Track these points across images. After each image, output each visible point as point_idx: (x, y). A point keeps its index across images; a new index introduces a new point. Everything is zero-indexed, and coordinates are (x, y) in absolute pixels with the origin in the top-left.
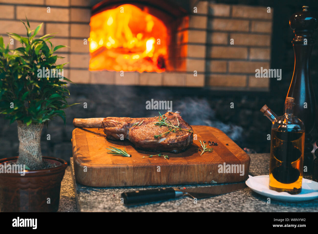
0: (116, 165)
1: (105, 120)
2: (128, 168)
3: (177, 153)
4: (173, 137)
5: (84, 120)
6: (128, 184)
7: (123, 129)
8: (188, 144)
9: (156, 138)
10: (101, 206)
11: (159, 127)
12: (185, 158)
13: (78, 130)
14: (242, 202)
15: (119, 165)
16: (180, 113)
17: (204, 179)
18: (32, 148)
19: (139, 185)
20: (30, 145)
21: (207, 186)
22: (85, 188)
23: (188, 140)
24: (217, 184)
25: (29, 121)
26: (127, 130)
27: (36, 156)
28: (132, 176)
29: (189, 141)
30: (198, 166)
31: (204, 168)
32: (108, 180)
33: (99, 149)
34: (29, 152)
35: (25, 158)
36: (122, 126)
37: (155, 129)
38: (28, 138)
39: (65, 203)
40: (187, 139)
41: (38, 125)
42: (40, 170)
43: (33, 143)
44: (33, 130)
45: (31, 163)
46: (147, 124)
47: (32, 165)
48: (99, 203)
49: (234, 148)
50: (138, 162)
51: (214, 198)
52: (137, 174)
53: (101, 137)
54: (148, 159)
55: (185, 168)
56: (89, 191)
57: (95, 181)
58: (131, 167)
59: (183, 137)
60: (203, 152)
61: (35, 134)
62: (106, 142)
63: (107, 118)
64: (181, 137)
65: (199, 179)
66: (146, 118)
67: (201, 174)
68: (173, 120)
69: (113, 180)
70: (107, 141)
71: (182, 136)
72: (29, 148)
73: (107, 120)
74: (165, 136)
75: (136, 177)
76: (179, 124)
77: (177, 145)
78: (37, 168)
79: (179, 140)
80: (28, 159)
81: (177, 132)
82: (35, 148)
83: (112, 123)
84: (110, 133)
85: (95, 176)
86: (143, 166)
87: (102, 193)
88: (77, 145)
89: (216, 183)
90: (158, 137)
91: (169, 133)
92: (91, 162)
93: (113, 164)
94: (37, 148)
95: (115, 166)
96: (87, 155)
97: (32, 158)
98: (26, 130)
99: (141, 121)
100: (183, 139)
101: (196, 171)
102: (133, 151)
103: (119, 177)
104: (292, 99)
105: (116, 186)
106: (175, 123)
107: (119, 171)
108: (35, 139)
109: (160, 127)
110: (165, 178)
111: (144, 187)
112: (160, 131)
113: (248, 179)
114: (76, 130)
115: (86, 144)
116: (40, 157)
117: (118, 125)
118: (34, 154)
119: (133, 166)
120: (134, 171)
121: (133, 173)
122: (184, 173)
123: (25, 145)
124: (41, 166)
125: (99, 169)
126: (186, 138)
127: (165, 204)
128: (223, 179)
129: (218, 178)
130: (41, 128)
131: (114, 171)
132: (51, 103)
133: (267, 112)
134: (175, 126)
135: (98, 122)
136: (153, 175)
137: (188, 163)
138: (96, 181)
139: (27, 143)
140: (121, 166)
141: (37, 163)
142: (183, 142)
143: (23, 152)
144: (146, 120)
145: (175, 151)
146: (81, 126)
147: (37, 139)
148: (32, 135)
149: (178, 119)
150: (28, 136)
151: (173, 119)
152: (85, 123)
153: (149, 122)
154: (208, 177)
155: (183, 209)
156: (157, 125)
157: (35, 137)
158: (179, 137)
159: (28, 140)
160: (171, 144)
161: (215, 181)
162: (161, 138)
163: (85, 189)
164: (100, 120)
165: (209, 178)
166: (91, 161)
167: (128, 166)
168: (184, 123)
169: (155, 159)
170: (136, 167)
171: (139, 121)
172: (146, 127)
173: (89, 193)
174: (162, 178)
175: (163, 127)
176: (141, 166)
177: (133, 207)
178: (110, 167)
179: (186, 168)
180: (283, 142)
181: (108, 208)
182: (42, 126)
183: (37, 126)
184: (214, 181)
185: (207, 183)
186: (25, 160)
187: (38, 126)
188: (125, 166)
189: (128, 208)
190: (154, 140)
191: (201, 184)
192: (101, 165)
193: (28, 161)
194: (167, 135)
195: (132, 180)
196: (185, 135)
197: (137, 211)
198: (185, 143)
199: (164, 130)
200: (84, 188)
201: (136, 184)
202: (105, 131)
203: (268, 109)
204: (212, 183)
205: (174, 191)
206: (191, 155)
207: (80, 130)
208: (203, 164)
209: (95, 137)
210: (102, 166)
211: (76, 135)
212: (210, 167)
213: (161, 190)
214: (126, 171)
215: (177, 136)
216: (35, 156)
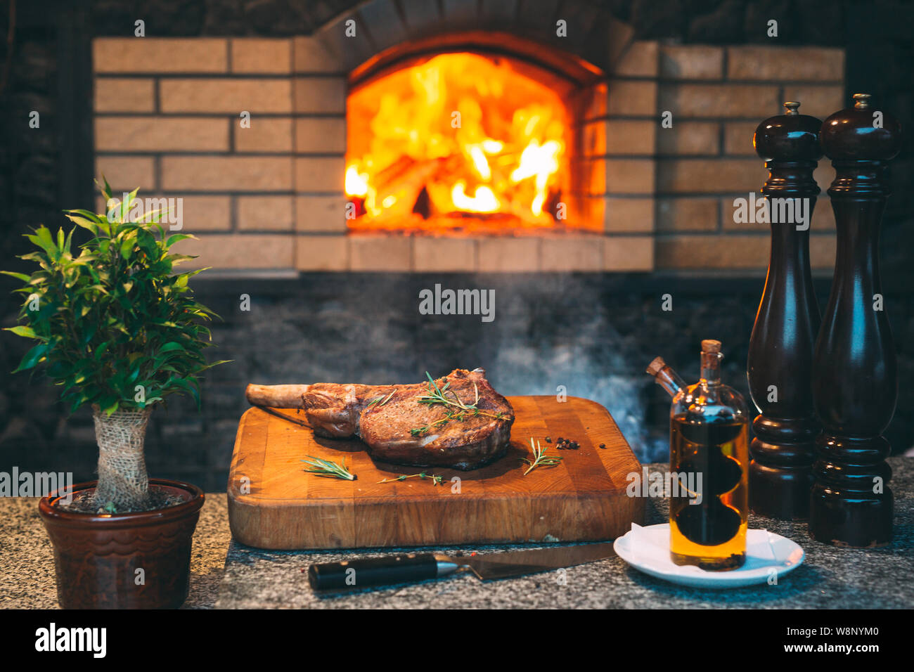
0: (315, 500)
1: (310, 389)
2: (342, 507)
3: (469, 471)
4: (454, 433)
5: (267, 390)
6: (345, 544)
7: (344, 413)
8: (495, 448)
9: (416, 435)
10: (264, 594)
11: (426, 408)
12: (483, 482)
13: (254, 412)
14: (591, 588)
15: (321, 500)
16: (484, 373)
17: (527, 533)
18: (125, 463)
19: (371, 546)
20: (121, 457)
21: (531, 549)
22: (248, 551)
23: (495, 438)
24: (561, 543)
25: (112, 406)
26: (357, 415)
27: (133, 481)
28: (353, 523)
29: (497, 442)
30: (509, 502)
31: (523, 506)
32: (297, 533)
33: (289, 462)
34: (117, 472)
35: (109, 485)
36: (343, 406)
37: (418, 413)
38: (114, 441)
39: (213, 586)
40: (490, 436)
41: (136, 411)
42: (144, 512)
43: (126, 452)
44: (126, 423)
45: (123, 497)
46: (402, 400)
47: (125, 501)
48: (262, 587)
49: (616, 456)
50: (368, 491)
51: (531, 578)
52: (364, 520)
53: (304, 429)
54: (393, 484)
55: (478, 506)
56: (252, 560)
57: (269, 537)
58: (349, 505)
59: (479, 432)
60: (531, 468)
61: (131, 433)
62: (309, 443)
63: (315, 385)
64: (475, 432)
65: (514, 531)
66: (403, 386)
67: (520, 520)
68: (465, 390)
69: (310, 534)
70: (313, 441)
71: (478, 430)
72: (119, 464)
73: (314, 391)
74: (437, 431)
75: (363, 529)
76: (477, 400)
77: (464, 452)
78: (137, 507)
79: (469, 440)
80: (117, 488)
81: (467, 420)
82: (131, 464)
83: (322, 397)
84: (319, 422)
85: (267, 526)
86: (376, 503)
87: (279, 565)
88: (240, 452)
89: (557, 540)
90: (418, 432)
91: (446, 422)
92: (260, 493)
93: (309, 497)
94: (135, 464)
95: (313, 503)
96: (256, 476)
97: (124, 487)
98: (111, 423)
99: (389, 394)
100: (478, 438)
101: (506, 512)
102: (366, 466)
103: (323, 527)
104: (716, 346)
105: (317, 548)
106: (468, 398)
107: (322, 513)
108: (129, 443)
109: (429, 409)
110: (432, 530)
111: (382, 549)
112: (429, 418)
113: (628, 534)
114: (250, 413)
115: (262, 449)
116: (144, 484)
117: (335, 404)
118: (129, 476)
119: (353, 503)
120: (357, 514)
121: (355, 518)
122: (477, 517)
123: (109, 458)
124: (145, 503)
125: (275, 509)
126: (488, 435)
127: (408, 591)
128: (572, 533)
129: (560, 529)
130: (145, 418)
131: (310, 513)
132: (165, 362)
133: (661, 374)
134: (466, 404)
135: (295, 395)
136: (401, 523)
137: (486, 495)
138: (271, 536)
139: (113, 451)
140: (328, 502)
141: (135, 496)
142: (479, 444)
143: (105, 472)
144: (402, 391)
145: (464, 465)
146: (262, 403)
147: (136, 443)
148: (123, 435)
149: (478, 387)
150: (116, 436)
151: (464, 388)
152: (268, 397)
153: (407, 395)
154: (535, 527)
155: (442, 603)
156: (424, 402)
157: (129, 439)
158: (470, 432)
159: (115, 446)
160: (449, 449)
161: (555, 536)
162: (427, 435)
163: (247, 553)
164: (300, 390)
165: (539, 530)
166: (261, 489)
167: (341, 502)
168: (492, 397)
169: (410, 486)
170: (360, 505)
171: (384, 394)
172: (397, 407)
173: (251, 564)
174: (425, 529)
175: (437, 409)
176: (372, 501)
177: (332, 597)
178: (302, 505)
179: (481, 507)
180: (699, 447)
181: (276, 599)
182: (145, 414)
183: (135, 415)
184: (552, 537)
185: (533, 541)
186: (109, 490)
187: (137, 413)
188: (335, 503)
189: (321, 598)
190: (410, 439)
191: (520, 544)
192: (279, 501)
193: (117, 492)
194: (441, 428)
195: (354, 533)
196: (485, 428)
197: (337, 607)
198: (485, 447)
199: (437, 416)
200: (244, 552)
201: (363, 543)
202: (309, 416)
203: (664, 368)
204: (547, 541)
205: (435, 562)
206: (500, 475)
207: (260, 412)
208: (521, 497)
209: (288, 429)
210: (282, 502)
211: (245, 426)
212: (538, 504)
213: (404, 558)
214: (339, 514)
215: (465, 430)
216: (130, 481)
